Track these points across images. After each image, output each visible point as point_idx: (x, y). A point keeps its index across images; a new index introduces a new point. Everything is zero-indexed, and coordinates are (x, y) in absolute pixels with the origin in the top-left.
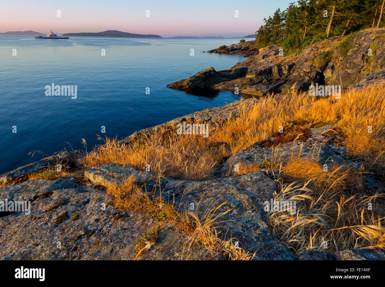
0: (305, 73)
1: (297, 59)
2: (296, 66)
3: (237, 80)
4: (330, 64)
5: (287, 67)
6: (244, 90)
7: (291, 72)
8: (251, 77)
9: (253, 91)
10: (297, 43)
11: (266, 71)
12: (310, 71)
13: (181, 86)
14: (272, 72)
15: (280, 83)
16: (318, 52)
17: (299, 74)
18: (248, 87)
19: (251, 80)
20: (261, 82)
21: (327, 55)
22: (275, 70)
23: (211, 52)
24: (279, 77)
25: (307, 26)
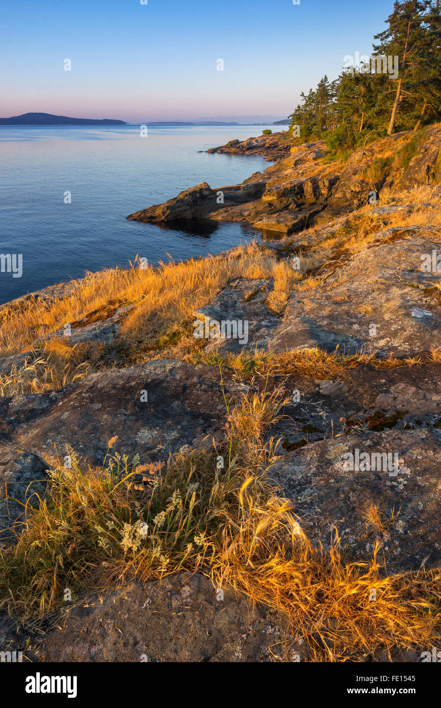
0: (353, 193)
1: (342, 169)
2: (341, 181)
3: (248, 204)
4: (389, 179)
5: (327, 184)
6: (259, 222)
7: (333, 191)
8: (269, 199)
9: (272, 224)
10: (349, 141)
11: (294, 190)
12: (360, 189)
13: (151, 217)
14: (303, 192)
15: (315, 210)
16: (374, 158)
17: (345, 196)
18: (265, 218)
19: (270, 204)
20: (286, 207)
21: (386, 164)
22: (308, 188)
23: (213, 151)
24: (314, 200)
25: (364, 110)
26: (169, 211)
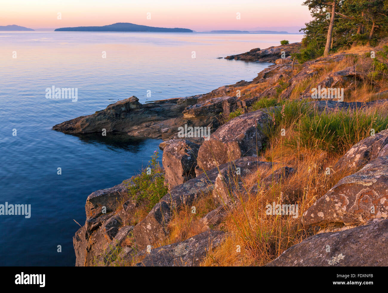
8: (190, 117)
14: (223, 111)
19: (189, 122)
23: (231, 58)
26: (88, 124)
